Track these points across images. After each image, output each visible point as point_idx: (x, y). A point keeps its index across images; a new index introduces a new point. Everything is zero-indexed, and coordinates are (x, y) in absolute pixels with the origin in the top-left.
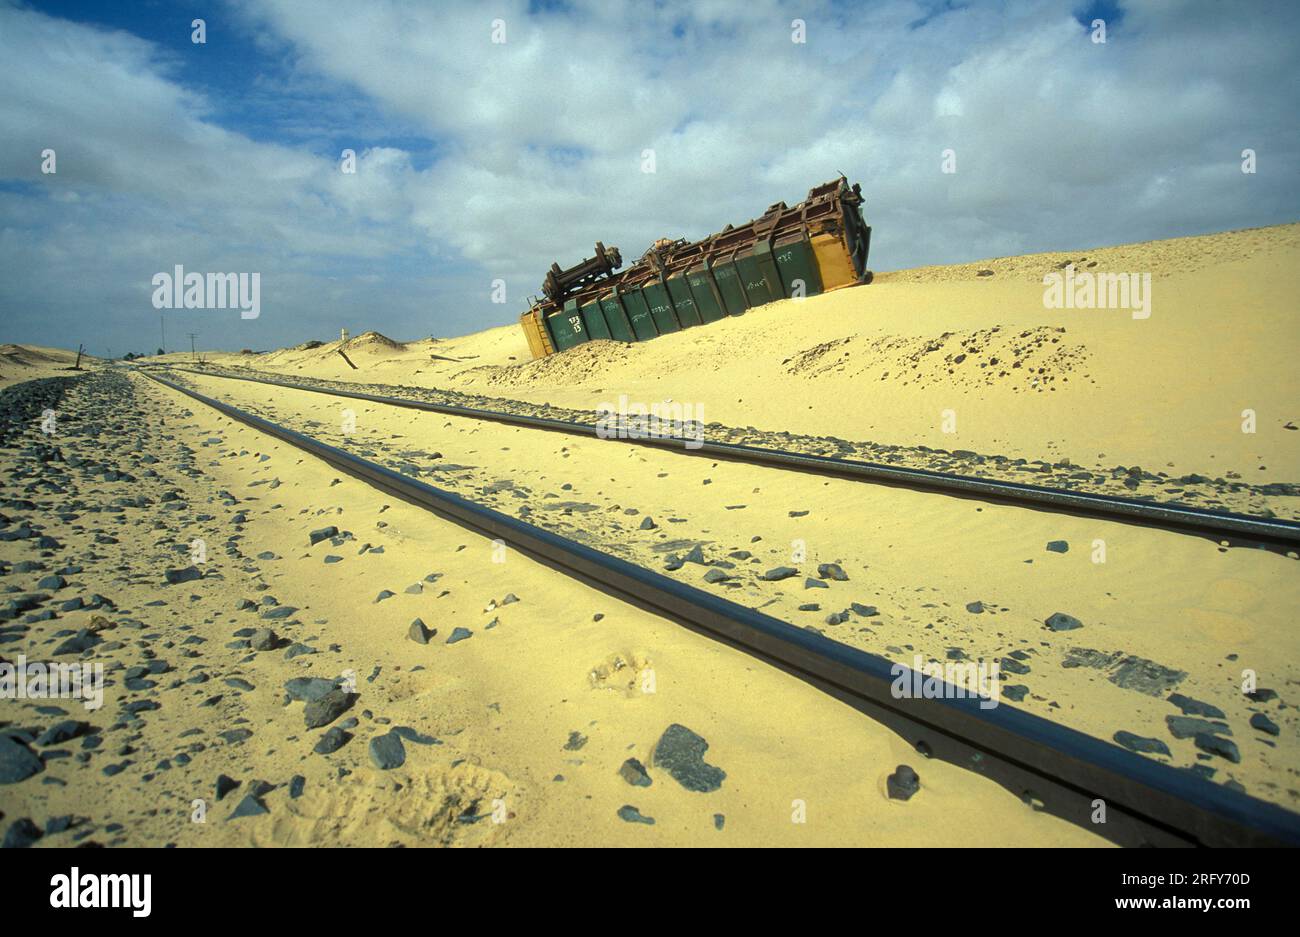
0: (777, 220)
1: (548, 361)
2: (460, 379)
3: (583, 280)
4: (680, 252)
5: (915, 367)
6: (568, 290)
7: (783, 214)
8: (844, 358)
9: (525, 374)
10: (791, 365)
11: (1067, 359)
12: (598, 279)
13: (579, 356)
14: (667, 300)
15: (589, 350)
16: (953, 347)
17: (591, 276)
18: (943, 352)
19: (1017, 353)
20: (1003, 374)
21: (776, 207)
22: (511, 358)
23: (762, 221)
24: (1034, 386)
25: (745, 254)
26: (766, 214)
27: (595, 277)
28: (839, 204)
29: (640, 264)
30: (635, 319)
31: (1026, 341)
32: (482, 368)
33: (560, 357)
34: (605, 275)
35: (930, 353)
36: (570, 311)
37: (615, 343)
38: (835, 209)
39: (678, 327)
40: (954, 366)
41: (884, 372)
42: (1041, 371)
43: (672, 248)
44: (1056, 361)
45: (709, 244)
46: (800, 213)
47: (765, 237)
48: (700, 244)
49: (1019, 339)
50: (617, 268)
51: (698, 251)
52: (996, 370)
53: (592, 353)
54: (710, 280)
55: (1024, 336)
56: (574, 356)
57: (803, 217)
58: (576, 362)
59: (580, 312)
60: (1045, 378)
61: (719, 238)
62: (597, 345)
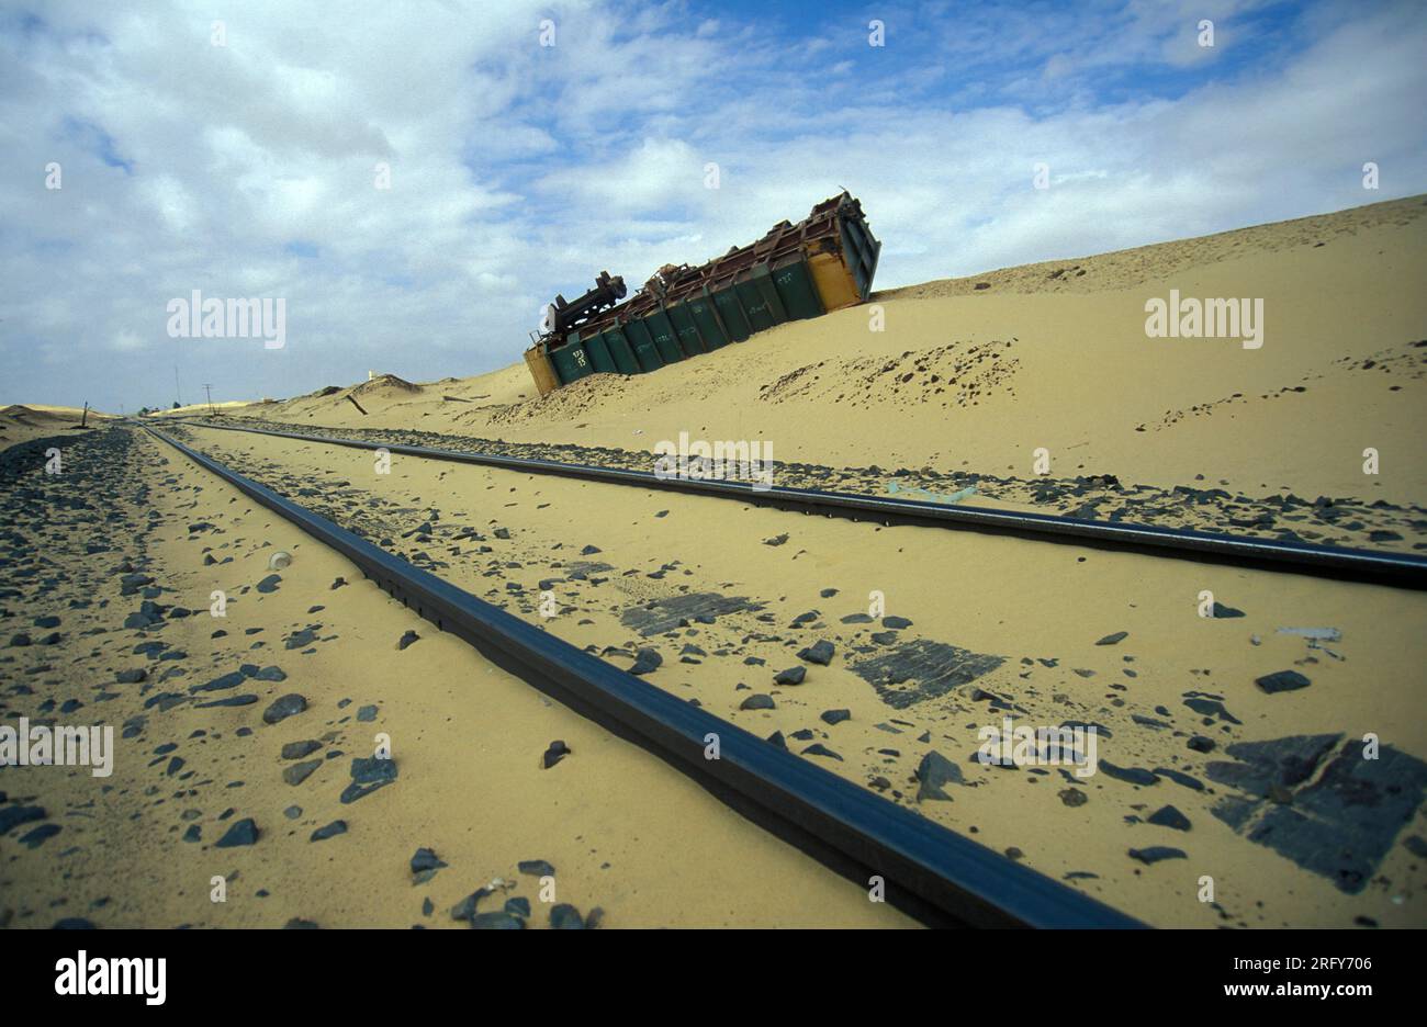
0: (777, 240)
1: (546, 398)
2: (462, 421)
3: (587, 312)
4: (682, 278)
5: (868, 388)
6: (572, 323)
7: (785, 233)
8: (813, 381)
9: (523, 413)
10: (766, 390)
11: (999, 374)
12: (602, 310)
13: (576, 391)
14: (670, 329)
15: (586, 385)
16: (907, 366)
17: (595, 307)
18: (897, 371)
19: (958, 369)
20: (938, 391)
21: (780, 225)
22: (520, 396)
23: (764, 241)
24: (960, 402)
25: (746, 278)
26: (769, 233)
27: (598, 309)
28: (837, 221)
29: (643, 292)
30: (640, 349)
31: (971, 356)
32: (486, 408)
33: (558, 394)
34: (608, 306)
35: (885, 374)
36: (574, 345)
37: (614, 376)
38: (833, 228)
39: (682, 355)
40: (902, 384)
41: (841, 393)
42: (972, 386)
43: (675, 274)
44: (988, 376)
45: (711, 269)
46: (800, 232)
47: (764, 259)
48: (702, 268)
49: (966, 354)
50: (620, 298)
51: (700, 275)
52: (932, 387)
53: (589, 387)
54: (712, 307)
55: (971, 352)
56: (572, 391)
57: (803, 235)
58: (573, 397)
59: (584, 346)
60: (973, 393)
61: (721, 261)
62: (595, 379)
